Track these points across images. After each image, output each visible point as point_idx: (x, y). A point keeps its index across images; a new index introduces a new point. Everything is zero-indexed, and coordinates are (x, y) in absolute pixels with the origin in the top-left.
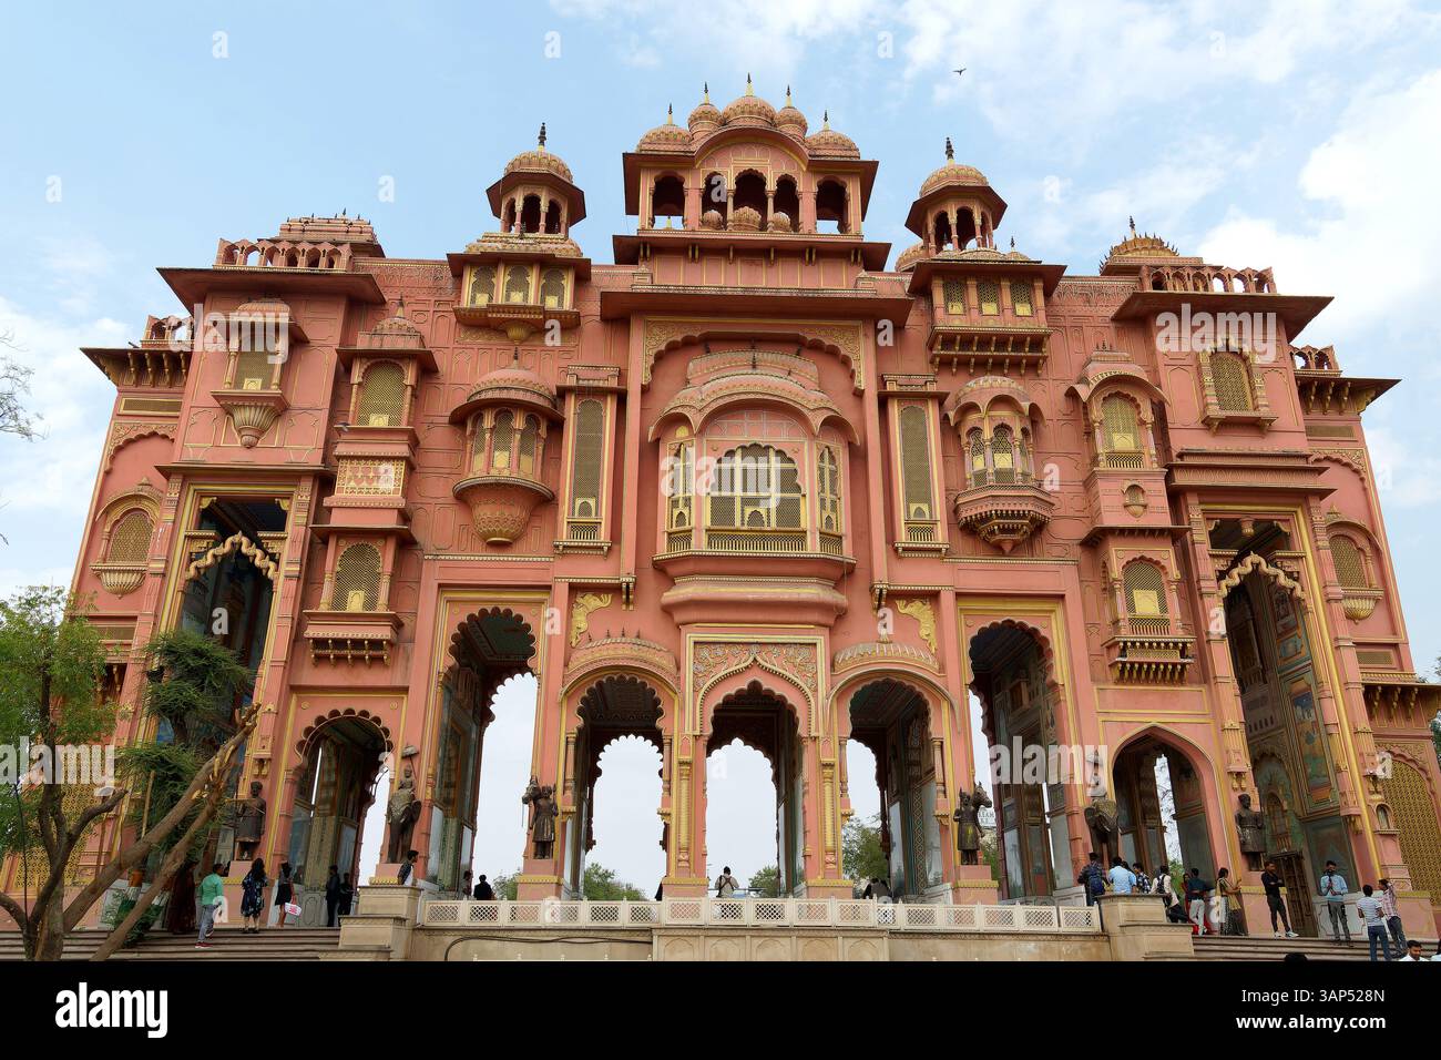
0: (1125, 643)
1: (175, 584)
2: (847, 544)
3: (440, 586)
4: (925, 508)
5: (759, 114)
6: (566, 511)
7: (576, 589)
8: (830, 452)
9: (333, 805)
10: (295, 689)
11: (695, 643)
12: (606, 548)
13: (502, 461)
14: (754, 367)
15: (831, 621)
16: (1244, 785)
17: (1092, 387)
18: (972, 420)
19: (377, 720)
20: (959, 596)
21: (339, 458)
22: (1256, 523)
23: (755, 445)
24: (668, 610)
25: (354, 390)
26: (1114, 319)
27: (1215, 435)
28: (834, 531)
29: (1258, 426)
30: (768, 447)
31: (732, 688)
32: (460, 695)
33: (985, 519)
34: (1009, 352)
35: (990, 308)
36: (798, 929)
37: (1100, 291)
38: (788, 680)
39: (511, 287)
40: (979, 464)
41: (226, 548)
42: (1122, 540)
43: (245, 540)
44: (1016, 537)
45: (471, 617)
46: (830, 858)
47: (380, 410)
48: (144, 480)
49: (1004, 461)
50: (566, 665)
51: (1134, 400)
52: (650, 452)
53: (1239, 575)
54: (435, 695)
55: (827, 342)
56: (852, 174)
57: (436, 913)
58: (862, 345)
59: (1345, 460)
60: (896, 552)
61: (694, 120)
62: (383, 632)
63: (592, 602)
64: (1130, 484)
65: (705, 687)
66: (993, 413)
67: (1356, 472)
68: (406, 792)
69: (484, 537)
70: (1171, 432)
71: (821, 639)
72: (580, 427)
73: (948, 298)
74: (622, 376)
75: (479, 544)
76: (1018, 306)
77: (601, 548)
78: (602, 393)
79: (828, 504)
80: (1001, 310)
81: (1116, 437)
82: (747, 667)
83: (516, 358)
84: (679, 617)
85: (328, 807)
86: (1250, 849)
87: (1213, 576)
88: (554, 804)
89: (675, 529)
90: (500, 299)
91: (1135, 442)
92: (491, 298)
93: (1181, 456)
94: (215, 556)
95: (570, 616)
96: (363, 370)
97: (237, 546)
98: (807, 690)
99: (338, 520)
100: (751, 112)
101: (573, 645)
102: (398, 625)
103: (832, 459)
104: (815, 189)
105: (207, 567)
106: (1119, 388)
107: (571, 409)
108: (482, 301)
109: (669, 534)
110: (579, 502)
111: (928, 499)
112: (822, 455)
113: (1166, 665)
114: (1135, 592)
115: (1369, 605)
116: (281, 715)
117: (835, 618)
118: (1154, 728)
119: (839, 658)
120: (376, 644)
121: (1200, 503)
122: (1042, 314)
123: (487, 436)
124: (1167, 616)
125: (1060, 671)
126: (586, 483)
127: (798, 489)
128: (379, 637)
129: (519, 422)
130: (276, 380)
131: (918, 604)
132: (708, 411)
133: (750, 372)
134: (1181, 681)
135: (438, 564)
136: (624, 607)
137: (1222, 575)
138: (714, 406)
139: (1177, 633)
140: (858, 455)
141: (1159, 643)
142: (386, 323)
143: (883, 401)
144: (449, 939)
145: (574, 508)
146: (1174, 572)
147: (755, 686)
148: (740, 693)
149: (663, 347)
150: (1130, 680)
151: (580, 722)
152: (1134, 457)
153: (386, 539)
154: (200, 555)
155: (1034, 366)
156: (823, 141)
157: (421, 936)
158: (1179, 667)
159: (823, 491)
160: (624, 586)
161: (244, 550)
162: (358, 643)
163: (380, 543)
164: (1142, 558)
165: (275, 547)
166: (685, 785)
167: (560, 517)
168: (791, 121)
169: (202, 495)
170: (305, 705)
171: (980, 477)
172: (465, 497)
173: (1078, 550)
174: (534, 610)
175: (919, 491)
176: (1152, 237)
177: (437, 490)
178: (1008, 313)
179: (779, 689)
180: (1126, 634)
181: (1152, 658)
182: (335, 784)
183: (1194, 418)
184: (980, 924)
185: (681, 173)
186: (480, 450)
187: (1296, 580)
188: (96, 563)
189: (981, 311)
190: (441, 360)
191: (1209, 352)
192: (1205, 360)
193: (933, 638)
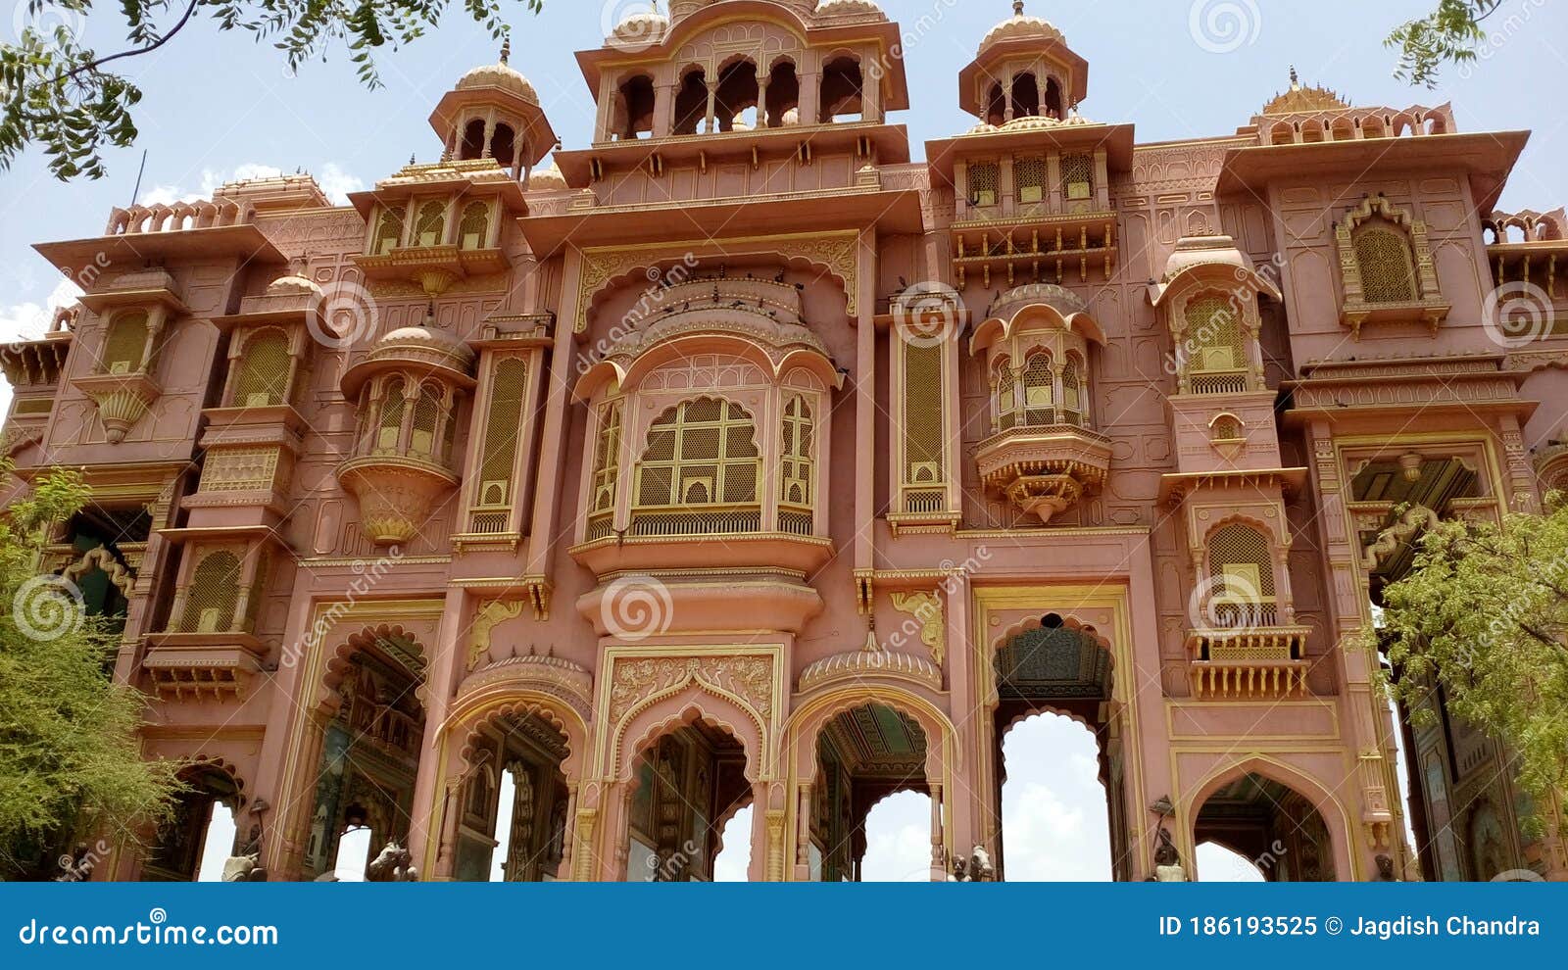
0: (1205, 640)
2: (818, 521)
3: (315, 599)
6: (470, 499)
7: (475, 598)
8: (803, 403)
11: (616, 659)
12: (514, 542)
13: (388, 439)
14: (716, 299)
15: (798, 625)
17: (1169, 284)
18: (998, 347)
19: (232, 769)
20: (973, 583)
21: (209, 449)
22: (1425, 462)
23: (705, 399)
24: (587, 618)
25: (231, 368)
26: (1219, 195)
27: (1358, 338)
28: (802, 505)
29: (1425, 323)
30: (719, 402)
31: (661, 719)
33: (1010, 477)
34: (1060, 251)
35: (1031, 194)
38: (735, 706)
39: (422, 228)
40: (1007, 404)
41: (84, 564)
42: (1205, 494)
43: (104, 554)
44: (1056, 500)
45: (353, 639)
47: (259, 389)
49: (1040, 398)
50: (454, 694)
52: (575, 417)
53: (1395, 538)
55: (813, 261)
56: (869, 44)
58: (859, 259)
60: (889, 530)
62: (229, 659)
63: (496, 611)
64: (1219, 416)
65: (623, 721)
66: (1025, 332)
69: (371, 536)
70: (1292, 340)
71: (780, 649)
72: (495, 395)
73: (974, 187)
74: (552, 325)
75: (367, 546)
76: (1071, 186)
77: (508, 542)
78: (524, 348)
79: (796, 470)
80: (1046, 195)
81: (1208, 353)
82: (682, 690)
83: (430, 315)
84: (600, 627)
87: (1354, 541)
89: (597, 513)
90: (407, 246)
91: (1235, 358)
92: (398, 244)
93: (1305, 371)
94: (72, 575)
95: (468, 631)
96: (242, 342)
97: (95, 562)
98: (758, 717)
99: (196, 524)
101: (470, 668)
104: (819, 69)
106: (1208, 283)
107: (486, 372)
108: (388, 248)
109: (590, 521)
110: (487, 485)
111: (937, 457)
112: (790, 409)
113: (1270, 671)
114: (1225, 567)
117: (802, 621)
118: (1258, 763)
119: (805, 674)
120: (226, 674)
121: (1336, 437)
122: (1103, 195)
123: (374, 412)
124: (1274, 601)
125: (1122, 684)
126: (498, 466)
127: (754, 452)
128: (229, 665)
129: (412, 390)
130: (145, 362)
131: (920, 597)
132: (643, 358)
133: (711, 306)
135: (314, 572)
136: (535, 617)
137: (1368, 539)
139: (1286, 624)
140: (842, 400)
142: (277, 284)
143: (882, 332)
145: (480, 494)
146: (1284, 538)
147: (693, 716)
148: (672, 726)
149: (604, 286)
150: (1219, 695)
151: (466, 767)
152: (1233, 379)
153: (247, 543)
155: (1097, 267)
156: (836, 9)
158: (1291, 674)
159: (788, 450)
160: (531, 588)
161: (102, 565)
162: (205, 674)
163: (242, 548)
164: (1236, 519)
165: (134, 561)
167: (461, 505)
171: (1009, 417)
172: (350, 486)
173: (1154, 513)
174: (427, 627)
175: (925, 442)
176: (1315, 88)
177: (323, 482)
178: (1056, 198)
181: (1248, 660)
183: (1327, 319)
185: (650, 71)
186: (366, 428)
189: (1018, 197)
191: (1351, 224)
192: (1343, 235)
193: (939, 645)
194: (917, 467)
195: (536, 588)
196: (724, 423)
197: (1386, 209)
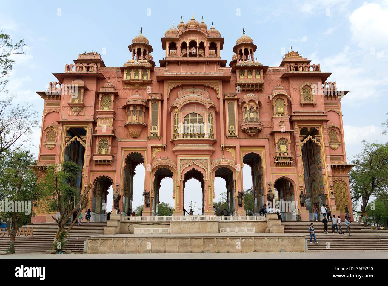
0: (277, 158)
1: (63, 148)
2: (215, 136)
3: (122, 147)
4: (233, 127)
5: (195, 25)
6: (150, 129)
7: (153, 147)
8: (211, 114)
9: (100, 195)
10: (91, 171)
11: (180, 159)
13: (135, 118)
14: (193, 93)
15: (211, 154)
16: (302, 189)
17: (273, 97)
18: (245, 105)
19: (110, 178)
20: (241, 147)
21: (97, 118)
22: (311, 128)
23: (194, 113)
24: (174, 152)
25: (100, 102)
26: (281, 78)
27: (302, 107)
28: (212, 133)
29: (313, 105)
30: (196, 113)
31: (188, 170)
32: (127, 170)
33: (247, 129)
34: (254, 88)
35: (250, 77)
36: (200, 221)
37: (278, 71)
38: (201, 167)
39: (135, 75)
40: (246, 116)
41: (73, 140)
42: (278, 134)
43: (77, 138)
44: (254, 133)
45: (129, 154)
46: (210, 206)
47: (106, 106)
48: (53, 123)
49: (252, 115)
50: (151, 165)
51: (283, 99)
52: (169, 115)
53: (306, 141)
54: (122, 171)
55: (211, 86)
56: (218, 41)
57: (125, 219)
58: (219, 86)
59: (335, 111)
60: (227, 138)
61: (179, 27)
62: (110, 159)
63: (156, 150)
64: (281, 120)
65: (183, 169)
66: (249, 104)
67: (338, 114)
68: (117, 193)
69: (132, 136)
70: (292, 107)
71: (209, 158)
72: (153, 109)
73: (240, 75)
74: (162, 96)
75: (130, 137)
76: (257, 76)
77: (158, 138)
78: (158, 100)
80: (253, 77)
81: (279, 109)
82: (192, 165)
83: (137, 92)
84: (176, 153)
85: (99, 195)
86: (302, 203)
87: (300, 142)
88: (150, 196)
89: (175, 133)
90: (133, 78)
91: (283, 109)
92: (130, 77)
93: (294, 113)
94: (71, 141)
95: (152, 154)
96: (101, 97)
97: (76, 139)
98: (205, 169)
99: (98, 133)
100: (193, 25)
101: (153, 160)
102: (113, 157)
103: (212, 116)
104: (209, 45)
105: (70, 144)
106: (280, 96)
107: (150, 104)
108: (128, 78)
109: (174, 134)
110: (153, 127)
111: (234, 124)
112: (209, 115)
113: (287, 162)
114: (281, 146)
115: (337, 146)
116: (89, 177)
117: (212, 153)
118: (284, 176)
119: (213, 162)
120: (109, 161)
121: (298, 124)
122: (262, 78)
123: (131, 112)
124: (288, 151)
125: (263, 164)
126: (154, 123)
127: (203, 123)
128: (109, 160)
129: (138, 109)
130: (82, 100)
131: (231, 149)
132: (182, 105)
133: (192, 94)
134: (290, 166)
135: (122, 142)
136: (164, 151)
137: (302, 141)
138: (184, 104)
139: (289, 155)
140: (218, 114)
141: (285, 158)
142: (106, 84)
143: (224, 101)
144: (129, 224)
145: (152, 128)
146: (290, 141)
147: (194, 169)
148: (190, 171)
149: (172, 88)
150: (279, 166)
151: (155, 178)
152: (283, 114)
154: (68, 141)
155: (261, 91)
156: (211, 32)
157: (123, 224)
158: (290, 163)
159: (209, 123)
160: (164, 147)
161: (77, 140)
162: (105, 161)
163: (108, 138)
164: (283, 138)
165: (84, 139)
166: (178, 191)
167: (149, 131)
168: (203, 27)
169: (67, 127)
170: (94, 174)
171: (246, 119)
172: (127, 126)
173: (269, 136)
174: (144, 152)
175: (232, 122)
176: (295, 52)
177: (120, 125)
178: (254, 78)
179: (199, 169)
180: (278, 156)
181: (284, 161)
182: (100, 190)
183: (298, 103)
184: (240, 220)
185: (175, 42)
186: (130, 115)
187: (319, 141)
188: (44, 143)
189: (248, 77)
190: (120, 93)
191: (302, 87)
192: (301, 88)
193: (234, 157)
194: (231, 126)
195: (165, 146)
196: (198, 118)
197: (308, 84)
